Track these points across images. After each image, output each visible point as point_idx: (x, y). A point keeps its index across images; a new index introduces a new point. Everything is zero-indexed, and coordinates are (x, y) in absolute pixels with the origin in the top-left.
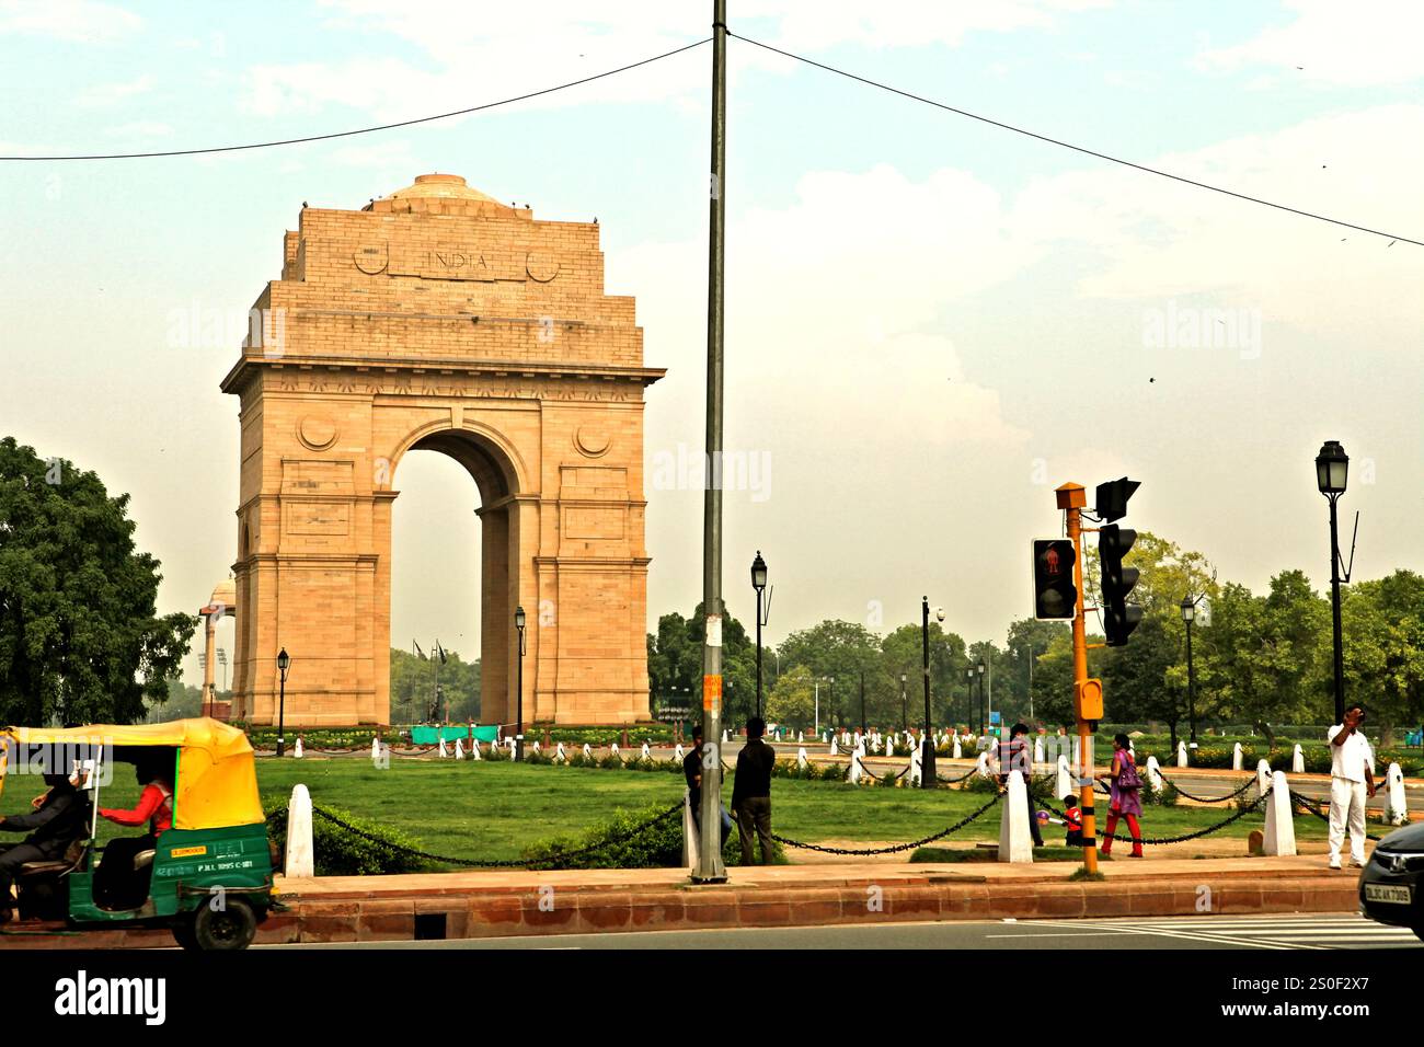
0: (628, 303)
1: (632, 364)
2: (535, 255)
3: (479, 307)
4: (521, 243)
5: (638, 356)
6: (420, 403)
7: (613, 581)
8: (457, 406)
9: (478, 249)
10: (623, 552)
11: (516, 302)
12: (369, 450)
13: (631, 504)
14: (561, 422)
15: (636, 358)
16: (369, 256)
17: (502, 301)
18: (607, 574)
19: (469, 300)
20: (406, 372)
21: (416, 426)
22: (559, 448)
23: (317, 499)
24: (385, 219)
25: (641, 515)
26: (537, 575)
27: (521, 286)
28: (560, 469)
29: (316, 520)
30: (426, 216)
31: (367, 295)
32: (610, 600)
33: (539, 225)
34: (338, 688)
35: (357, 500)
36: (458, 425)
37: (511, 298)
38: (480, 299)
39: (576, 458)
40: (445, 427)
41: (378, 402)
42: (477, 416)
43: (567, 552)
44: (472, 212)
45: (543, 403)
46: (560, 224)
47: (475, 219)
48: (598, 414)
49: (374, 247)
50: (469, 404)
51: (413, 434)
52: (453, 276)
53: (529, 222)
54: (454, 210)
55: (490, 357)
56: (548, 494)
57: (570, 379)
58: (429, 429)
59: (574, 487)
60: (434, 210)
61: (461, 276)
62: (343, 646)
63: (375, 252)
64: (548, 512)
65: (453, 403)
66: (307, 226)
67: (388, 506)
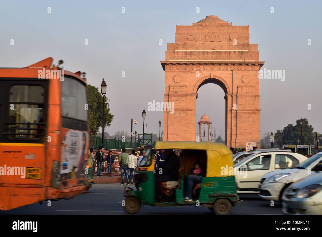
0: (256, 45)
2: (232, 34)
4: (229, 31)
5: (258, 59)
6: (203, 72)
7: (251, 115)
8: (212, 72)
9: (217, 33)
10: (254, 108)
11: (227, 46)
12: (190, 84)
14: (238, 75)
15: (257, 59)
16: (191, 36)
17: (224, 46)
18: (250, 114)
19: (215, 46)
20: (199, 64)
21: (202, 77)
22: (237, 82)
23: (177, 95)
24: (195, 27)
25: (258, 98)
26: (232, 114)
27: (228, 42)
28: (237, 87)
29: (177, 100)
30: (206, 26)
31: (190, 46)
32: (250, 120)
33: (234, 27)
35: (187, 95)
36: (212, 77)
39: (242, 84)
40: (209, 77)
41: (192, 72)
42: (217, 75)
43: (239, 108)
45: (233, 71)
46: (239, 26)
47: (218, 26)
48: (247, 73)
49: (192, 34)
50: (215, 72)
52: (211, 40)
53: (231, 26)
54: (212, 24)
55: (220, 60)
56: (234, 93)
57: (240, 65)
58: (205, 78)
59: (241, 92)
61: (213, 40)
62: (183, 131)
63: (192, 35)
64: (234, 98)
65: (210, 72)
66: (177, 30)
67: (195, 97)
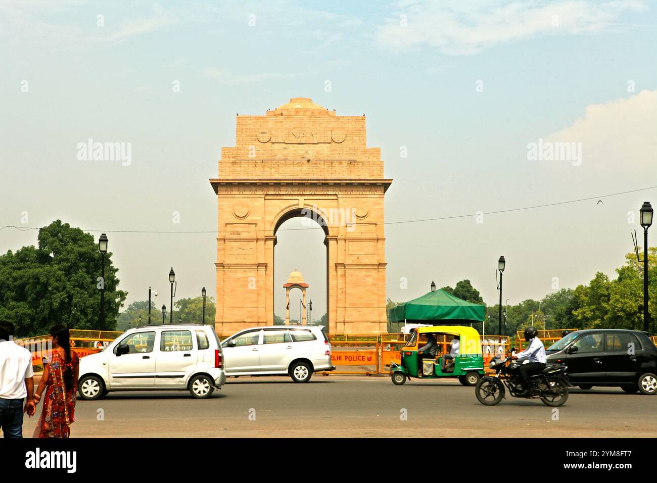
0: (377, 151)
1: (379, 178)
2: (335, 131)
3: (311, 155)
4: (330, 126)
6: (285, 197)
7: (370, 273)
8: (301, 198)
9: (310, 130)
10: (374, 260)
11: (327, 152)
12: (263, 218)
13: (378, 240)
14: (347, 203)
15: (380, 175)
16: (262, 135)
17: (321, 152)
18: (367, 270)
19: (306, 152)
20: (278, 185)
21: (283, 207)
23: (240, 240)
24: (271, 118)
25: (383, 244)
26: (337, 271)
27: (329, 145)
29: (240, 249)
30: (289, 116)
31: (263, 152)
32: (368, 282)
33: (338, 118)
34: (249, 320)
35: (257, 240)
36: (302, 206)
37: (325, 150)
38: (311, 152)
40: (296, 207)
41: (267, 197)
42: (309, 202)
43: (349, 261)
44: (309, 114)
45: (338, 196)
46: (348, 117)
47: (310, 117)
48: (363, 200)
49: (265, 131)
50: (306, 197)
51: (282, 211)
52: (299, 142)
53: (334, 117)
54: (301, 114)
55: (315, 177)
56: (341, 235)
57: (351, 185)
58: (289, 208)
59: (352, 232)
60: (292, 114)
61: (302, 142)
62: (251, 302)
63: (266, 133)
64: (341, 243)
65: (299, 198)
66: (238, 123)
67: (272, 242)
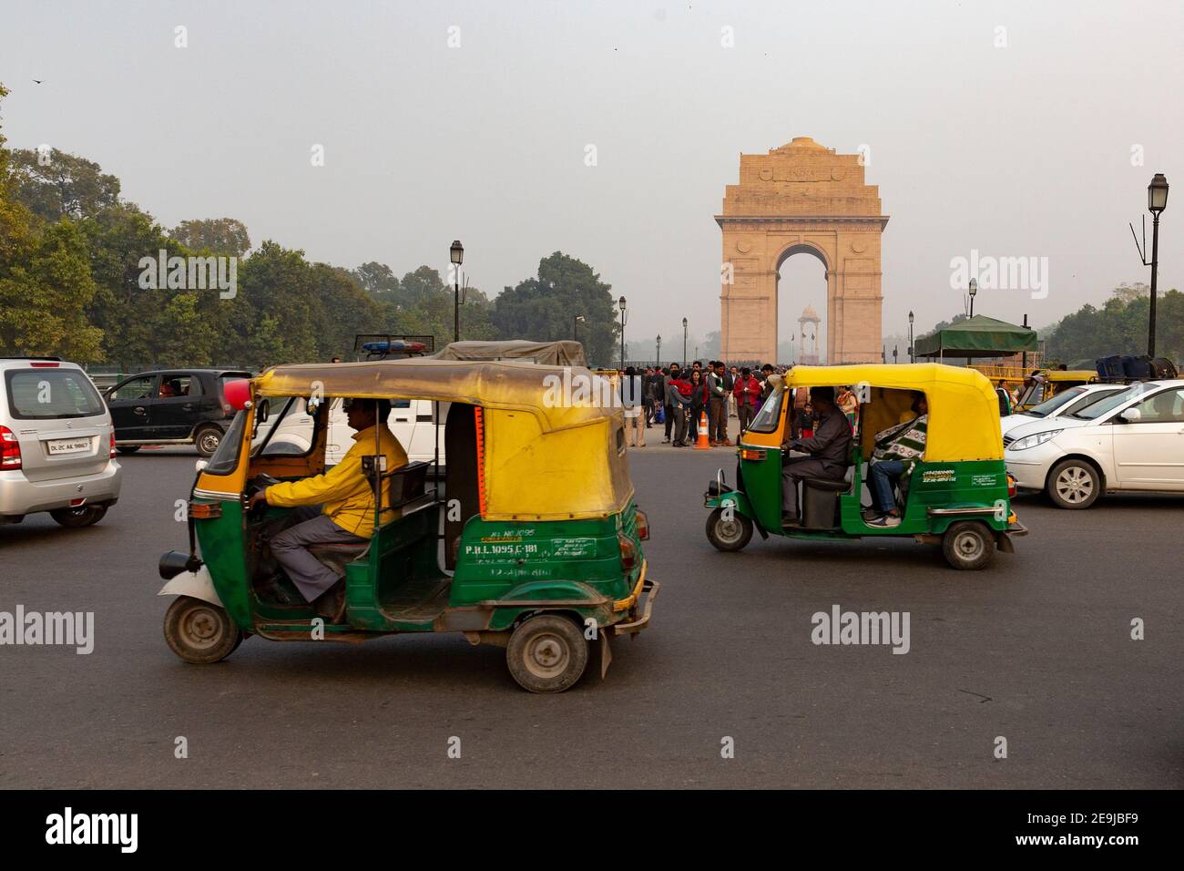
0: (875, 188)
1: (876, 214)
2: (835, 169)
3: (811, 193)
4: (829, 164)
5: (879, 211)
6: (787, 233)
7: (867, 307)
8: (802, 235)
9: (811, 168)
10: (872, 295)
11: (827, 190)
12: (765, 254)
13: (875, 274)
14: (845, 240)
15: (877, 212)
16: (766, 173)
17: (821, 190)
18: (865, 304)
19: (807, 190)
20: (779, 221)
21: (784, 243)
22: (844, 251)
23: (744, 274)
24: (774, 157)
25: (880, 279)
26: (835, 304)
27: (829, 183)
28: (845, 260)
29: (744, 283)
30: (790, 155)
31: (765, 190)
32: (866, 315)
33: (839, 156)
34: (753, 350)
35: (760, 274)
36: (802, 243)
37: (825, 188)
38: (811, 189)
39: (851, 255)
40: (797, 243)
41: (769, 233)
42: (810, 239)
43: (846, 295)
44: (810, 152)
45: (837, 233)
46: (846, 156)
47: (811, 155)
48: (861, 236)
49: (767, 170)
50: (806, 233)
51: (784, 246)
52: (800, 180)
53: (834, 155)
54: (802, 153)
55: (815, 214)
56: (840, 270)
57: (848, 221)
58: (791, 244)
59: (850, 267)
60: (794, 152)
61: (803, 180)
63: (768, 172)
64: (839, 278)
65: (800, 234)
66: (742, 162)
67: (774, 277)
